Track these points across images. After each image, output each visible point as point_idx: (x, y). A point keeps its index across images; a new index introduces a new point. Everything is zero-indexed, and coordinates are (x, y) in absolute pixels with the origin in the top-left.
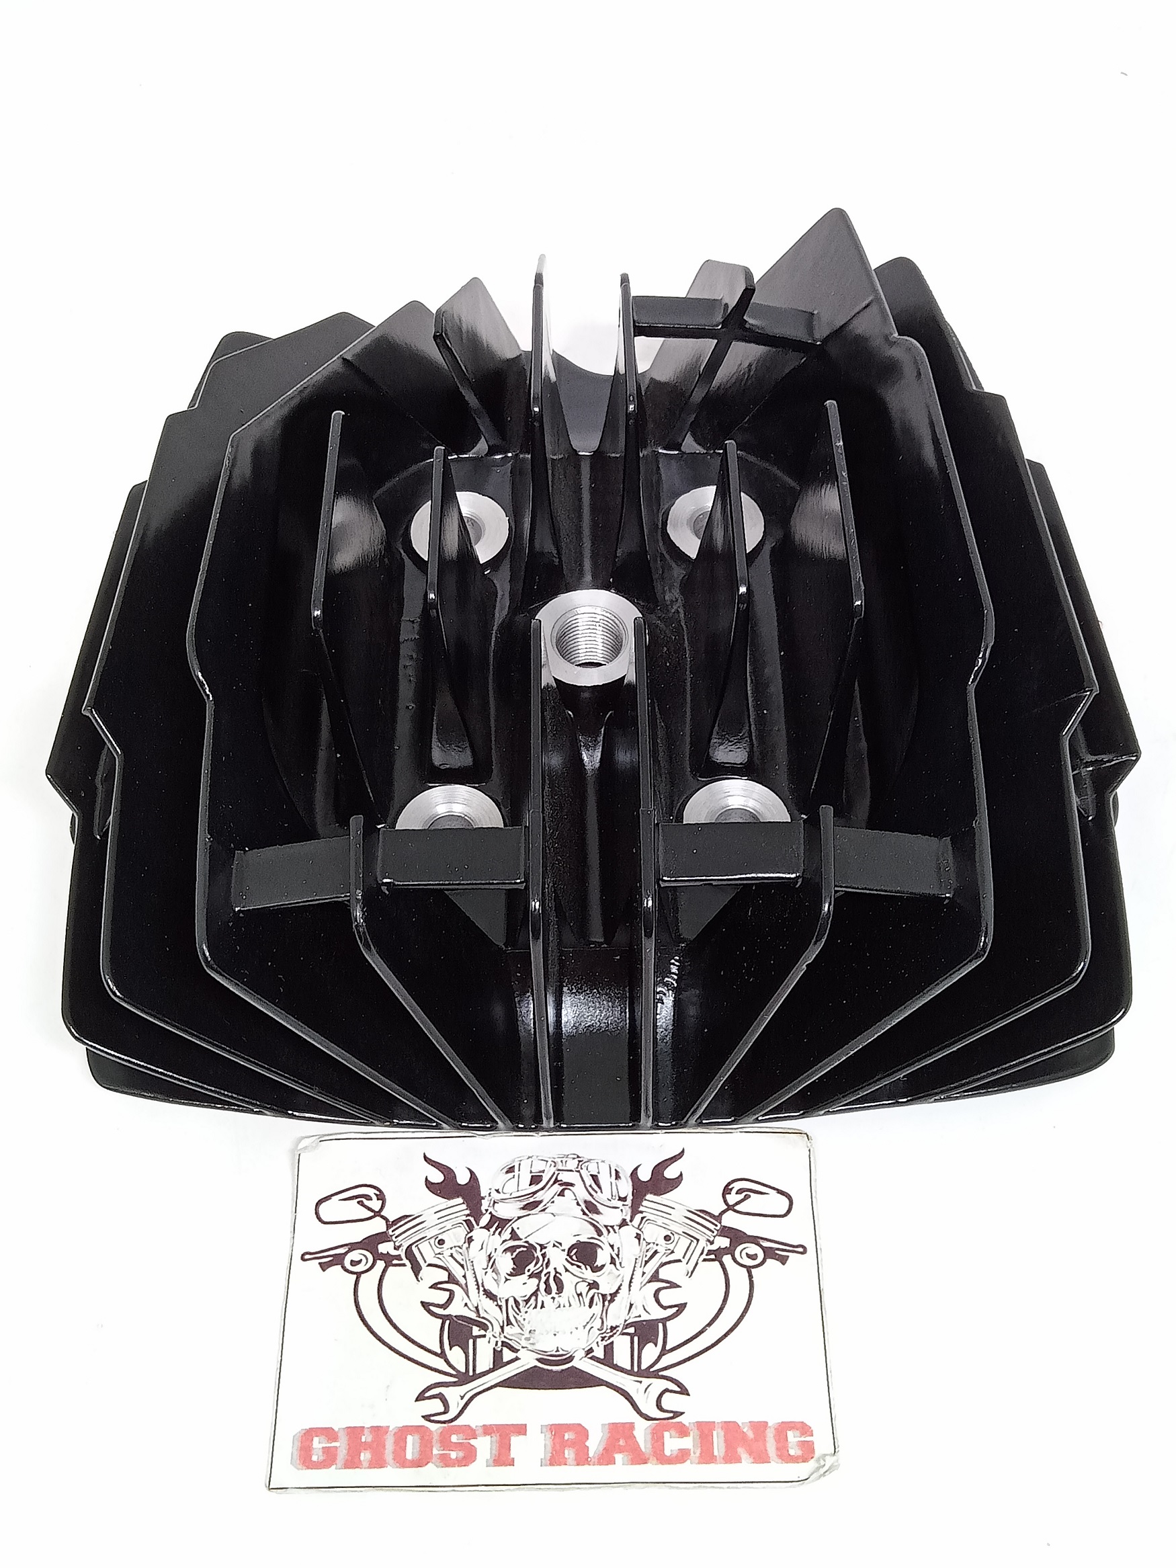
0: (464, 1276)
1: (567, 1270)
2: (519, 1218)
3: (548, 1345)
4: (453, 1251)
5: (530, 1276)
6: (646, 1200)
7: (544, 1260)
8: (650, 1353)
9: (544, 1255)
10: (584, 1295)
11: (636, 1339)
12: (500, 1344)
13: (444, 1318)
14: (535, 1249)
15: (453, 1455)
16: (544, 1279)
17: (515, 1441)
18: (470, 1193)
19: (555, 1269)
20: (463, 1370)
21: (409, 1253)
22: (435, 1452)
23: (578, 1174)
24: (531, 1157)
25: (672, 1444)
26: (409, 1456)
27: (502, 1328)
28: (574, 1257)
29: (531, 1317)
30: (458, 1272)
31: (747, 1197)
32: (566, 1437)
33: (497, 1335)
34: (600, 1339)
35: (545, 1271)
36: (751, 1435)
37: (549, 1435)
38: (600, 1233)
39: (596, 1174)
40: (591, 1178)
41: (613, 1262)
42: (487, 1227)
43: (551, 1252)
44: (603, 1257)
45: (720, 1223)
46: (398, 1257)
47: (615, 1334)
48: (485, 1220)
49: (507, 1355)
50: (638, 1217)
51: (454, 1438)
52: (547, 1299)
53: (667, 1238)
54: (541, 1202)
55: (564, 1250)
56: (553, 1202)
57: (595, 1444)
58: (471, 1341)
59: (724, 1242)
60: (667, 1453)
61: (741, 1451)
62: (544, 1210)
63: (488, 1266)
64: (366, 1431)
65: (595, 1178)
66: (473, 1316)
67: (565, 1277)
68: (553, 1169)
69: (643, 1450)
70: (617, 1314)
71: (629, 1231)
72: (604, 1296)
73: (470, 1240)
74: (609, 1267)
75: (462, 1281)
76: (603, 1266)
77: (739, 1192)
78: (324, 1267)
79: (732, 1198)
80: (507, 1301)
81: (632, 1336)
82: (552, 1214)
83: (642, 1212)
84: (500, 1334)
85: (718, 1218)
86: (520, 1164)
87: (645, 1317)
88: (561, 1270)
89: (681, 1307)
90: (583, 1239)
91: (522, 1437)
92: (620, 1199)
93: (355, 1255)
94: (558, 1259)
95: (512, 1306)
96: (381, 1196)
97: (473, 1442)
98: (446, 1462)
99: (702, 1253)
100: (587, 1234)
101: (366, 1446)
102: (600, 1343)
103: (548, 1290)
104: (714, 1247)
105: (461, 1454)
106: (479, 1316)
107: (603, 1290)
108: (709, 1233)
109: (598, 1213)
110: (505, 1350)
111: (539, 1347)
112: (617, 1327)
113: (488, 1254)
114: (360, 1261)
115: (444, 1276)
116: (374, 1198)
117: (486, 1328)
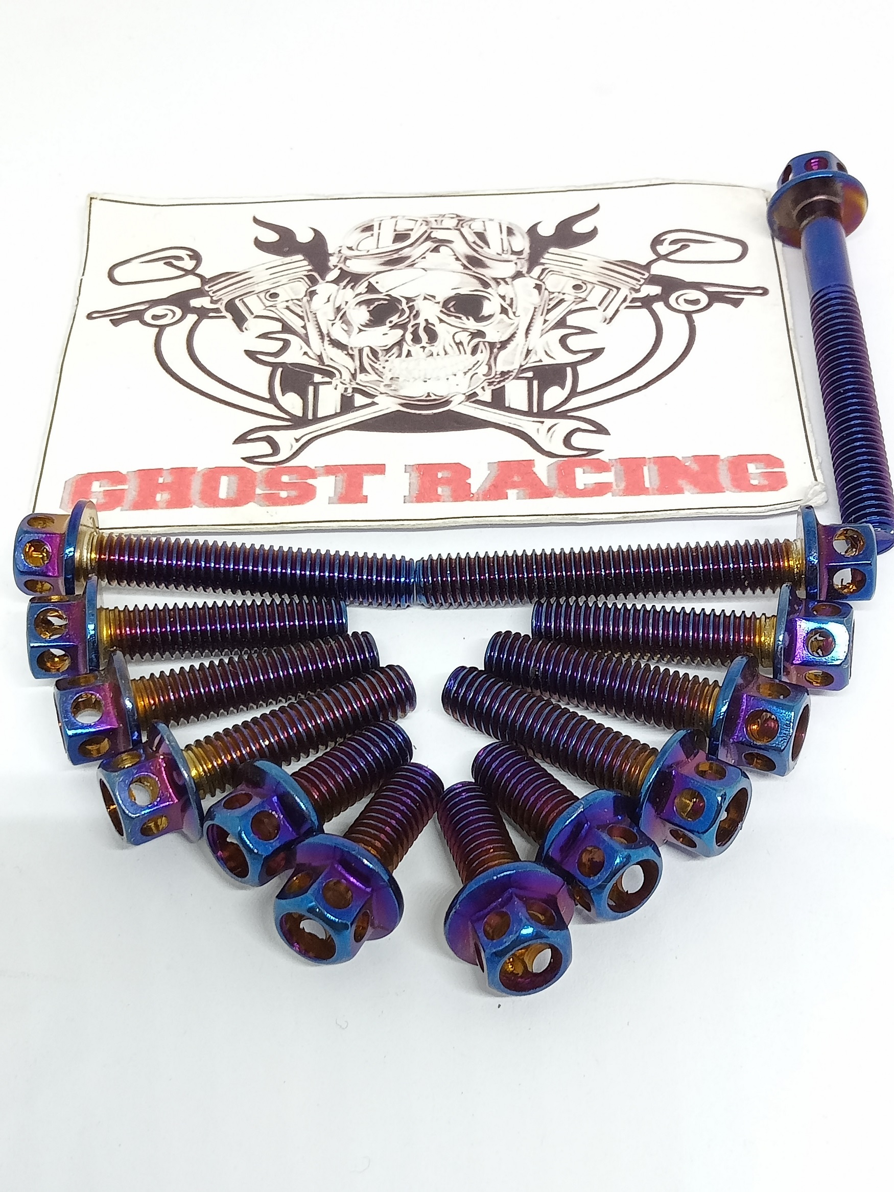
0: (304, 327)
1: (441, 321)
2: (378, 273)
3: (417, 390)
4: (290, 302)
5: (392, 328)
6: (548, 253)
7: (410, 313)
8: (553, 396)
9: (411, 308)
10: (465, 344)
11: (535, 383)
12: (350, 390)
13: (275, 366)
14: (400, 302)
15: (284, 494)
16: (410, 329)
18: (314, 250)
19: (426, 320)
20: (299, 413)
21: (231, 307)
22: (258, 491)
23: (458, 232)
24: (396, 217)
25: (584, 478)
26: (223, 494)
27: (354, 376)
28: (452, 309)
29: (394, 365)
30: (296, 323)
31: (684, 247)
32: (440, 475)
33: (347, 381)
34: (485, 384)
35: (412, 323)
36: (695, 467)
37: (415, 474)
38: (485, 284)
39: (480, 230)
40: (474, 235)
41: (504, 311)
42: (336, 281)
43: (419, 304)
44: (490, 307)
45: (649, 272)
46: (217, 310)
47: (508, 378)
48: (333, 274)
49: (359, 400)
50: (537, 270)
51: (285, 479)
52: (416, 349)
53: (577, 287)
54: (408, 258)
55: (439, 303)
56: (425, 258)
57: (477, 482)
58: (311, 389)
59: (656, 290)
60: (580, 485)
61: (682, 483)
62: (412, 265)
63: (336, 318)
64: (165, 473)
65: (481, 236)
66: (315, 364)
67: (439, 328)
68: (424, 228)
69: (546, 483)
70: (509, 360)
71: (527, 283)
72: (492, 345)
73: (312, 294)
74: (499, 317)
75: (302, 331)
76: (490, 316)
77: (673, 242)
78: (116, 323)
79: (663, 249)
80: (361, 351)
81: (530, 381)
82: (423, 269)
83: (543, 264)
84: (351, 381)
85: (647, 267)
86: (380, 224)
87: (547, 361)
88: (435, 321)
89: (597, 353)
90: (464, 291)
91: (378, 477)
92: (513, 253)
93: (159, 310)
94: (429, 312)
95: (368, 355)
96: (196, 256)
97: (310, 481)
98: (272, 500)
99: (625, 300)
100: (468, 286)
101: (163, 487)
102: (486, 388)
103: (416, 339)
104: (641, 295)
105: (294, 493)
106: (323, 364)
107: (489, 338)
108: (635, 282)
109: (484, 265)
110: (358, 396)
111: (403, 393)
112: (509, 372)
113: (337, 306)
114: (166, 315)
115: (278, 326)
116: (187, 258)
117: (331, 375)
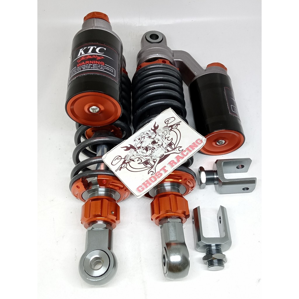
2: (141, 145)
3: (160, 155)
4: (136, 155)
6: (156, 131)
8: (173, 146)
11: (170, 146)
13: (143, 163)
14: (147, 147)
15: (159, 176)
16: (151, 149)
17: (165, 168)
18: (132, 147)
20: (151, 166)
22: (157, 177)
23: (144, 134)
24: (136, 137)
25: (185, 153)
26: (154, 180)
28: (153, 144)
29: (154, 154)
32: (171, 163)
34: (165, 150)
36: (193, 145)
37: (169, 164)
38: (154, 139)
42: (138, 149)
43: (149, 146)
46: (130, 161)
47: (167, 148)
48: (137, 148)
49: (155, 161)
50: (157, 133)
51: (157, 174)
52: (154, 151)
53: (163, 133)
55: (151, 144)
57: (176, 161)
58: (149, 163)
59: (170, 128)
60: (185, 155)
61: (194, 147)
63: (143, 153)
64: (145, 182)
65: (147, 133)
66: (146, 160)
67: (154, 147)
68: (140, 136)
69: (182, 157)
70: (165, 146)
71: (157, 136)
72: (161, 145)
73: (137, 152)
74: (159, 141)
77: (167, 121)
78: (120, 170)
79: (167, 123)
82: (145, 141)
84: (152, 159)
85: (167, 126)
86: (135, 139)
87: (168, 143)
88: (153, 146)
89: (172, 139)
90: (152, 141)
92: (153, 133)
93: (123, 165)
94: (151, 146)
95: (150, 155)
96: (120, 156)
97: (160, 173)
100: (152, 140)
101: (147, 184)
104: (170, 129)
109: (151, 137)
110: (154, 160)
111: (158, 157)
113: (141, 152)
115: (138, 158)
117: (149, 160)
